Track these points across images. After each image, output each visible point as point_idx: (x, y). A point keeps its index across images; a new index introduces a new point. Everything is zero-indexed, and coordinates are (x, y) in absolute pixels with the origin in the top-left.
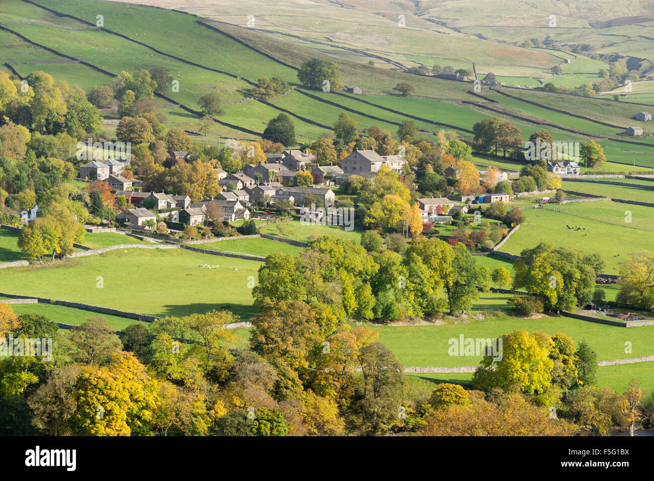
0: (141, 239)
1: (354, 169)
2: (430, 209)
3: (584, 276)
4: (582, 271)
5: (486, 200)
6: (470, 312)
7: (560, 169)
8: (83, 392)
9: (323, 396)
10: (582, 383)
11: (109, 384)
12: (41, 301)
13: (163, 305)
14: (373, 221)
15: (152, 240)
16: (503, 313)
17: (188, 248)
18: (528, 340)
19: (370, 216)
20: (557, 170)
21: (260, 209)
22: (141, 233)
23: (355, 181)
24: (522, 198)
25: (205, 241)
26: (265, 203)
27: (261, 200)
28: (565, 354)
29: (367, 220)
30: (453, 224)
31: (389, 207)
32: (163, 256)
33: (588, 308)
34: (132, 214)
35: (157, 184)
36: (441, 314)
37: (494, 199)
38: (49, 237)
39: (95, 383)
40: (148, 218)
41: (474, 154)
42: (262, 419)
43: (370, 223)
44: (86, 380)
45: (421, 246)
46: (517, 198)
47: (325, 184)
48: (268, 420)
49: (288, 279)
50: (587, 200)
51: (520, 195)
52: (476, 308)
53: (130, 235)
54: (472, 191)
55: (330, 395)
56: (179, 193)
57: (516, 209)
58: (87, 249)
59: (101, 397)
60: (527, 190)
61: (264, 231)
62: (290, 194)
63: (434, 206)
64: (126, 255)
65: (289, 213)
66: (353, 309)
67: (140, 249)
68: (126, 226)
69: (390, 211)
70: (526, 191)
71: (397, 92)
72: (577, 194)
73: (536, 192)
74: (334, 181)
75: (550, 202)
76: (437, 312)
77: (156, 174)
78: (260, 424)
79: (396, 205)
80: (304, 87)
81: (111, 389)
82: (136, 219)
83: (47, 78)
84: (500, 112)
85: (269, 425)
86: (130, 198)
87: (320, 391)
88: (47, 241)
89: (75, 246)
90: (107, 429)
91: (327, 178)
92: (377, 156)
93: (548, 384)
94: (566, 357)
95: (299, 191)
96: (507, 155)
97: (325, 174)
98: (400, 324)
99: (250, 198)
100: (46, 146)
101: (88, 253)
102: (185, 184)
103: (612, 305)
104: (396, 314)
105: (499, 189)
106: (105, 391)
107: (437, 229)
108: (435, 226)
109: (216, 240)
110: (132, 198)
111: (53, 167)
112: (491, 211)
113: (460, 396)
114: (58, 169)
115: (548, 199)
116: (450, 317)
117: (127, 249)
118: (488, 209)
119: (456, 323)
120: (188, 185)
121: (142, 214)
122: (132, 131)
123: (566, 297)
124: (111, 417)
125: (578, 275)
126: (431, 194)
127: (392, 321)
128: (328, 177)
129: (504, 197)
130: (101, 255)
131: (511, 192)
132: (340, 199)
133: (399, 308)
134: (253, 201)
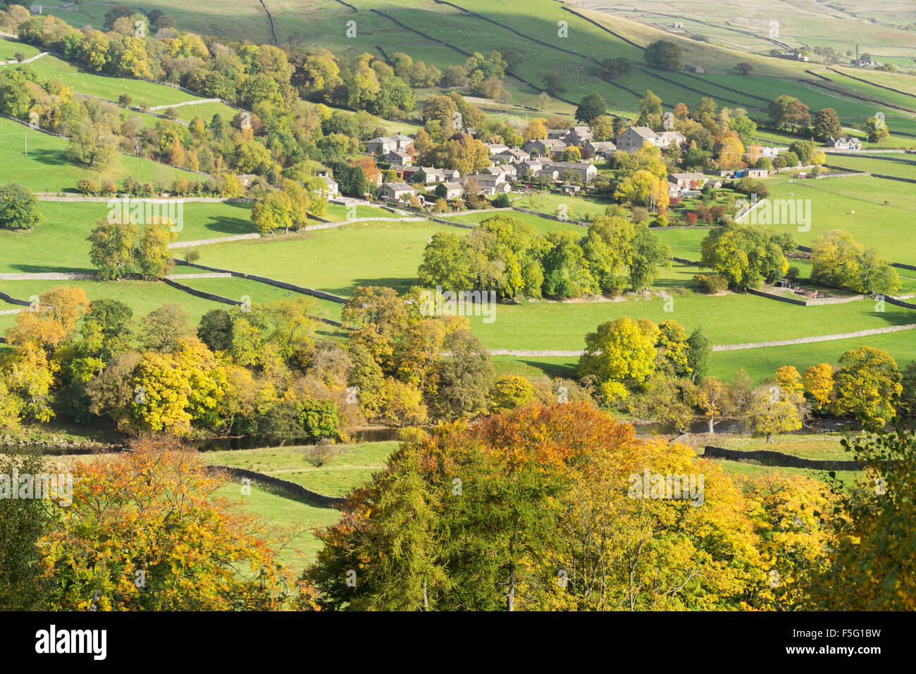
0: (393, 212)
1: (628, 144)
2: (684, 184)
3: (769, 255)
4: (768, 249)
5: (744, 175)
6: (652, 288)
7: (841, 144)
8: (139, 380)
9: (406, 383)
10: (691, 370)
11: (165, 372)
12: (234, 274)
13: (354, 279)
14: (622, 195)
15: (403, 213)
16: (688, 290)
17: (435, 220)
18: (630, 326)
19: (620, 190)
20: (839, 145)
21: (523, 183)
22: (395, 206)
23: (619, 157)
24: (782, 173)
25: (456, 214)
26: (530, 178)
27: (527, 174)
28: (674, 341)
29: (617, 194)
30: (701, 198)
31: (639, 182)
32: (405, 228)
33: (779, 285)
34: (390, 188)
35: (429, 160)
36: (621, 292)
37: (753, 174)
38: (280, 212)
39: (151, 371)
40: (406, 192)
41: (759, 129)
42: (310, 410)
43: (620, 197)
44: (143, 367)
45: (602, 225)
46: (778, 173)
47: (594, 159)
48: (318, 412)
49: (451, 258)
50: (845, 175)
51: (781, 170)
52: (658, 284)
53: (384, 208)
54: (732, 166)
55: (412, 382)
56: (450, 168)
57: (762, 184)
58: (325, 221)
59: (157, 385)
60: (790, 165)
61: (515, 205)
62: (556, 169)
63: (688, 181)
64: (365, 227)
65: (548, 187)
66: (520, 287)
67: (382, 222)
68: (382, 199)
69: (640, 185)
70: (788, 166)
71: (738, 71)
72: (841, 169)
73: (799, 167)
74: (604, 156)
75: (808, 177)
76: (616, 289)
77: (429, 150)
78: (308, 415)
79: (646, 180)
80: (650, 66)
81: (167, 377)
82: (393, 193)
83: (406, 59)
84: (831, 90)
85: (317, 416)
86: (402, 172)
87: (403, 378)
88: (277, 215)
89: (310, 216)
90: (163, 417)
91: (597, 153)
92: (652, 133)
93: (651, 372)
94: (675, 344)
95: (564, 166)
96: (795, 131)
97: (596, 150)
98: (577, 300)
99: (518, 172)
100: (342, 123)
101: (325, 226)
102: (455, 159)
103: (805, 283)
104: (570, 292)
105: (759, 165)
106: (161, 379)
107: (684, 203)
108: (683, 200)
109: (467, 212)
110: (405, 172)
111: (338, 143)
112: (741, 186)
113: (521, 388)
114: (342, 145)
115: (805, 174)
116: (633, 293)
117: (368, 222)
118: (738, 184)
119: (637, 299)
120: (457, 161)
121: (399, 188)
122: (437, 109)
123: (751, 275)
124: (168, 405)
125: (763, 253)
126: (692, 169)
127: (568, 297)
128: (599, 153)
129: (762, 172)
130: (339, 228)
131: (771, 167)
132: (603, 173)
133: (573, 286)
134: (520, 175)
